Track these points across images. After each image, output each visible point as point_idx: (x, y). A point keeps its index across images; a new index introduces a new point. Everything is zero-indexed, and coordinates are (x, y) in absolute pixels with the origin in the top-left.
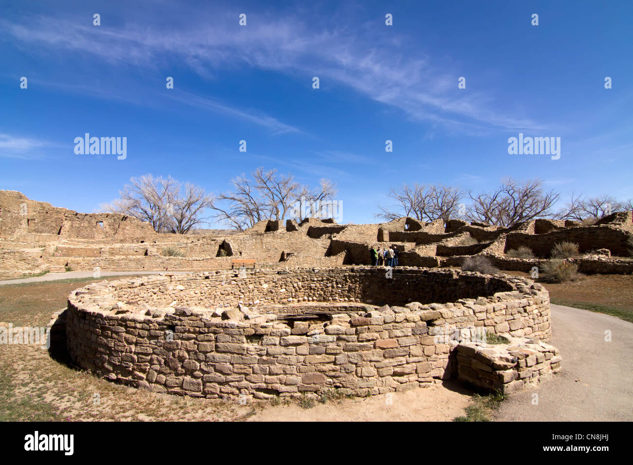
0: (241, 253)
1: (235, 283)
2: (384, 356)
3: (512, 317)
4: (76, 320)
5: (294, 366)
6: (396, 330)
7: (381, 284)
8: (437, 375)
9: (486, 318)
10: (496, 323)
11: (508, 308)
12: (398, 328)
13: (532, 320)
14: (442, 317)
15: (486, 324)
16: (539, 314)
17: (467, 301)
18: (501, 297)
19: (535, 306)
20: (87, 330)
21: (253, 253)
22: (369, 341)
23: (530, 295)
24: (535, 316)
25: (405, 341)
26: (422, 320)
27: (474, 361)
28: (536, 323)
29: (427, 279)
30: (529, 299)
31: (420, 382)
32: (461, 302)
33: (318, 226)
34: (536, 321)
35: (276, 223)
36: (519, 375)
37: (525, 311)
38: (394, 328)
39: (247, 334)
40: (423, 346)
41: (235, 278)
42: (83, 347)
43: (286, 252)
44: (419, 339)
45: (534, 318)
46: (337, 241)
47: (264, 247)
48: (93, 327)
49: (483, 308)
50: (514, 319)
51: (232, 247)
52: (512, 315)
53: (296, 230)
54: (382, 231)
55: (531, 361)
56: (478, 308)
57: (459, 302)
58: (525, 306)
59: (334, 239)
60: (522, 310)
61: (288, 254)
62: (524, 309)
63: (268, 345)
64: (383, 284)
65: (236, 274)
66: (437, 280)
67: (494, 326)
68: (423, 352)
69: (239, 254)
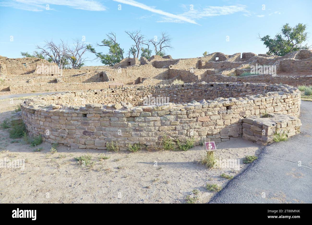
0: (113, 79)
1: (113, 96)
2: (202, 126)
3: (276, 105)
4: (29, 115)
5: (153, 132)
6: (209, 112)
7: (200, 93)
8: (231, 135)
9: (261, 105)
10: (266, 107)
11: (274, 99)
12: (210, 110)
13: (288, 107)
14: (235, 104)
15: (260, 108)
16: (293, 104)
17: (251, 96)
18: (271, 94)
19: (291, 99)
20: (37, 120)
21: (121, 79)
22: (194, 118)
23: (289, 93)
24: (290, 105)
25: (214, 117)
26: (223, 106)
27: (252, 126)
28: (290, 108)
29: (229, 89)
30: (288, 95)
31: (221, 138)
32: (248, 97)
33: (160, 60)
34: (291, 107)
35: (134, 60)
36: (276, 132)
37: (284, 102)
38: (208, 110)
39: (127, 116)
40: (224, 120)
41: (113, 93)
42: (36, 129)
43: (142, 77)
44: (222, 116)
45: (289, 105)
46: (172, 70)
47: (128, 75)
48: (40, 118)
49: (259, 99)
50: (277, 106)
51: (108, 76)
52: (276, 103)
53: (147, 64)
54: (201, 62)
55: (284, 125)
56: (256, 99)
57: (246, 97)
58: (285, 99)
59: (171, 68)
60: (283, 101)
61: (143, 79)
62: (284, 100)
63: (139, 122)
64: (202, 93)
65: (112, 90)
66: (235, 89)
67: (265, 109)
68: (224, 123)
69: (113, 80)
